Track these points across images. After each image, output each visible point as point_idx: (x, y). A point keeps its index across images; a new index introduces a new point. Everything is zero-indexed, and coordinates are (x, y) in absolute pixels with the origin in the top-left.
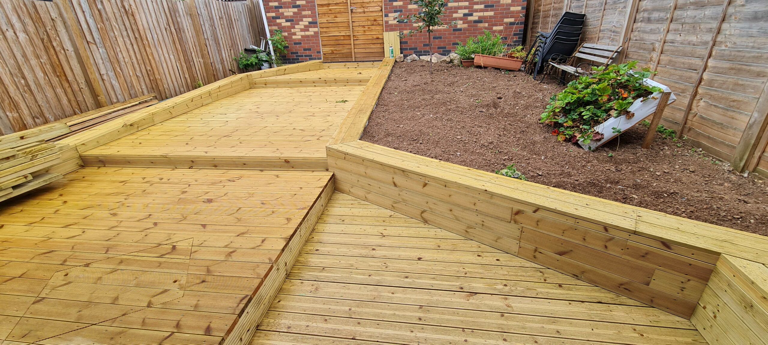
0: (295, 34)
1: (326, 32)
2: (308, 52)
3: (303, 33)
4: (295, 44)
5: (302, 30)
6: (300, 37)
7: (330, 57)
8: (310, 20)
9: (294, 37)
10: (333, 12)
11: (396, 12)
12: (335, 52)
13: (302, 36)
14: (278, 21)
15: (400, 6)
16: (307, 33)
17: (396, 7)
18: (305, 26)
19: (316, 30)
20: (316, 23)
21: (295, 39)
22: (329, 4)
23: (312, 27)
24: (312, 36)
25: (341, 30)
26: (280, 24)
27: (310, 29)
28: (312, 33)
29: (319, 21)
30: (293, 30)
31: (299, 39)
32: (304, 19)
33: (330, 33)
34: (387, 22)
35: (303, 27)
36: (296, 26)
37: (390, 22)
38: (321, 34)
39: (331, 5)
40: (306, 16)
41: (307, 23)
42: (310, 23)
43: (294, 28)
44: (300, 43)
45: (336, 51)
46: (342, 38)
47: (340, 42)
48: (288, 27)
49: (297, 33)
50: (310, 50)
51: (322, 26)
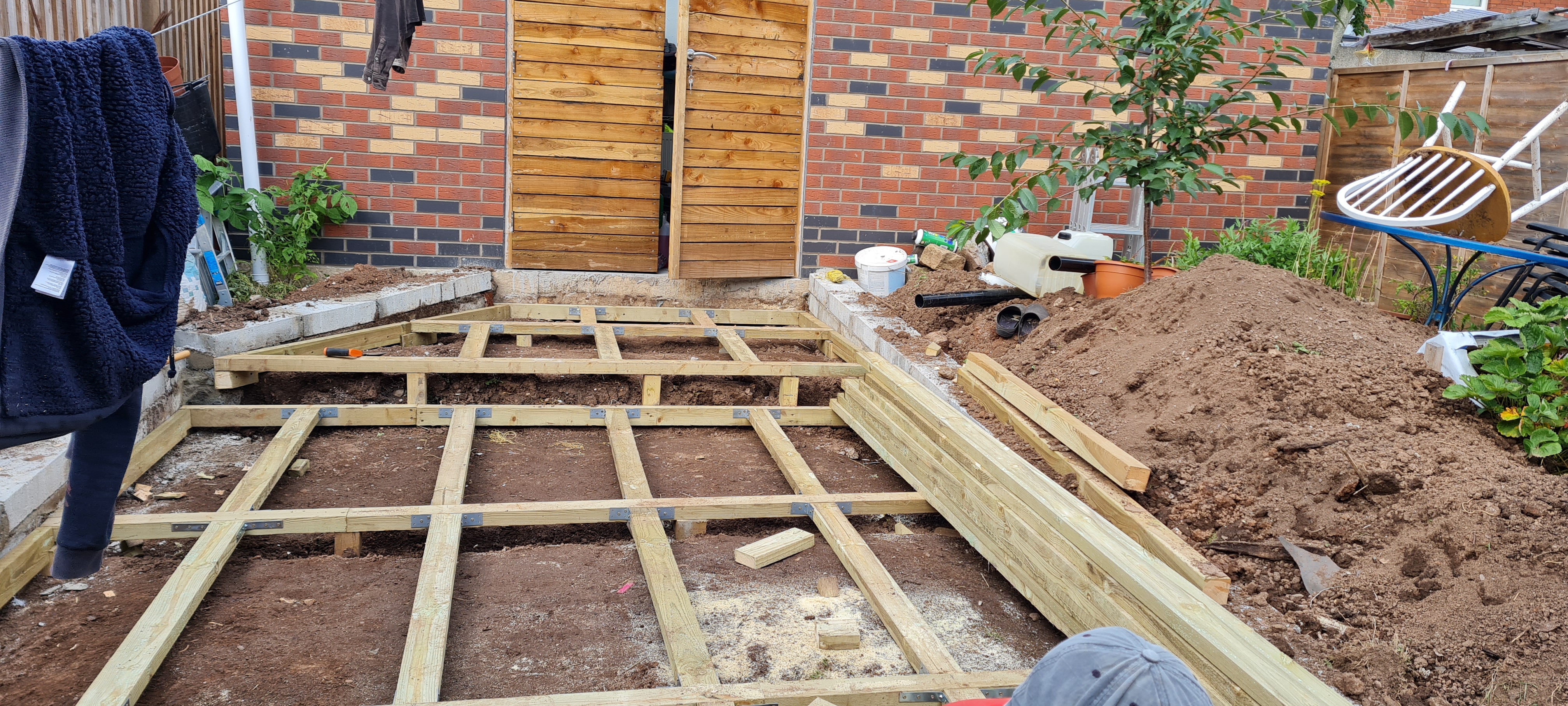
0: (384, 132)
1: (544, 140)
2: (438, 221)
3: (427, 134)
4: (377, 175)
5: (423, 120)
6: (409, 149)
7: (548, 245)
8: (473, 79)
9: (377, 146)
10: (584, 59)
11: (857, 88)
12: (572, 227)
13: (421, 147)
14: (303, 67)
15: (876, 72)
16: (448, 136)
17: (862, 71)
18: (444, 105)
19: (495, 124)
20: (501, 96)
21: (384, 158)
22: (572, 26)
23: (476, 113)
24: (471, 150)
25: (617, 137)
26: (313, 81)
27: (467, 120)
28: (476, 139)
29: (516, 87)
30: (375, 116)
31: (401, 159)
32: (442, 75)
33: (561, 146)
34: (817, 126)
35: (430, 107)
36: (397, 101)
37: (832, 128)
38: (515, 146)
39: (581, 31)
40: (452, 63)
41: (454, 94)
42: (469, 92)
43: (385, 105)
44: (408, 177)
45: (581, 221)
46: (615, 171)
47: (606, 187)
48: (353, 99)
49: (396, 132)
50: (452, 208)
51: (526, 110)
